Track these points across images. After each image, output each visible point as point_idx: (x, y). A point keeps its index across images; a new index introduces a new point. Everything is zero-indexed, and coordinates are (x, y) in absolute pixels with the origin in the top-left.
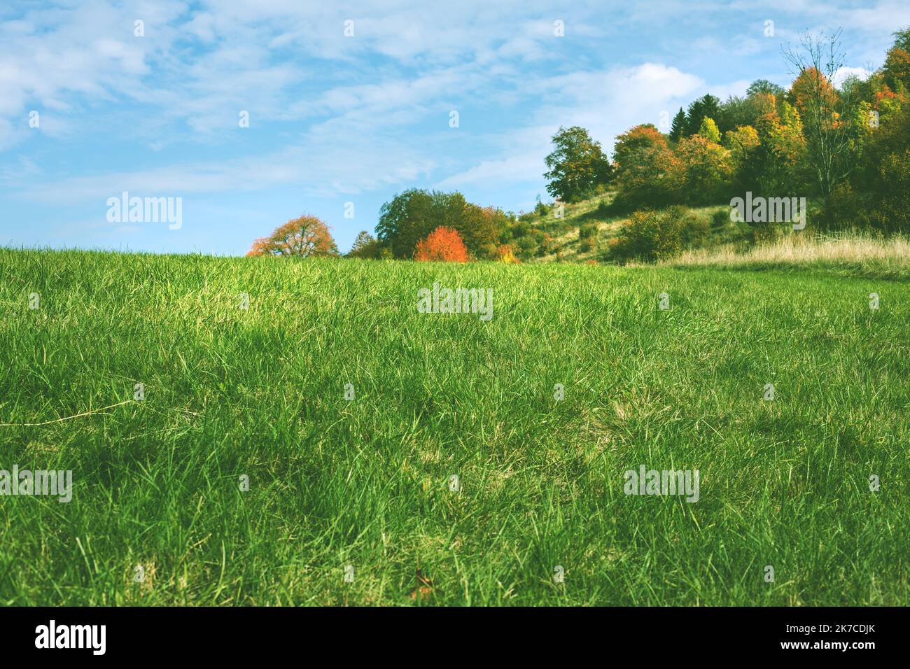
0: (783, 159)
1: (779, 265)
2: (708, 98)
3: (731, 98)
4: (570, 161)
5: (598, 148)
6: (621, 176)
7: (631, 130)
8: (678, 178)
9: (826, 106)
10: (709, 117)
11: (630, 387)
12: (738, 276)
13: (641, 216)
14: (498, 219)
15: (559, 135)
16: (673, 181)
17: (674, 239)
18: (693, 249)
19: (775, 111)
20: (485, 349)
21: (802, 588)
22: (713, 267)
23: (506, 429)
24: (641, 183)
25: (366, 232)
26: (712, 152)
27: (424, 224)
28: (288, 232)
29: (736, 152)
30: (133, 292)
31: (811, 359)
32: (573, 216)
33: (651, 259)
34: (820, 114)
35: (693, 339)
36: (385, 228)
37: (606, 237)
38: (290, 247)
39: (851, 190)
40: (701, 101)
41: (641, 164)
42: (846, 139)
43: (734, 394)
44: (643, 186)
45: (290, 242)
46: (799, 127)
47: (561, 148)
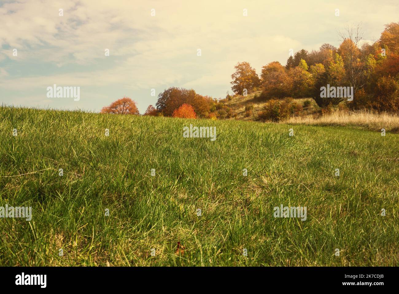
0: (335, 78)
1: (333, 124)
2: (303, 51)
3: (313, 51)
4: (242, 77)
5: (254, 71)
6: (264, 84)
7: (269, 64)
8: (289, 85)
9: (355, 56)
10: (303, 59)
11: (269, 171)
12: (315, 128)
13: (273, 101)
14: (210, 101)
15: (238, 65)
16: (287, 87)
17: (287, 112)
18: (295, 116)
19: (332, 57)
20: (206, 153)
21: (347, 254)
22: (303, 124)
23: (216, 186)
24: (273, 87)
25: (152, 106)
26: (304, 74)
27: (177, 103)
28: (117, 105)
29: (315, 75)
30: (51, 124)
31: (348, 162)
32: (243, 101)
33: (277, 120)
34: (352, 59)
35: (296, 152)
36: (160, 104)
37: (257, 111)
38: (118, 111)
39: (364, 92)
40: (300, 52)
41: (273, 79)
42: (363, 70)
43: (315, 175)
44: (274, 89)
45: (118, 109)
46: (342, 64)
47: (238, 71)
